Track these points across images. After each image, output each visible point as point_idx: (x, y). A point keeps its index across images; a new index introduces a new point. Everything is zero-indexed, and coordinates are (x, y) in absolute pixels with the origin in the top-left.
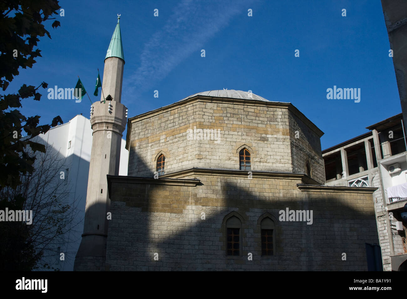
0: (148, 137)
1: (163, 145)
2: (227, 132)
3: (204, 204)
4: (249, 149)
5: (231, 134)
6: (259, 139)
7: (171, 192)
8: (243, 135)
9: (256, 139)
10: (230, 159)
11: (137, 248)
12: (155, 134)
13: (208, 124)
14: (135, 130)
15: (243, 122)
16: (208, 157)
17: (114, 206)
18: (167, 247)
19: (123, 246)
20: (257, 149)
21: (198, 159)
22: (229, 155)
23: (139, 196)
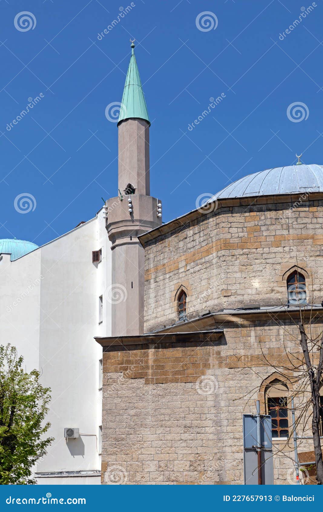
0: (164, 265)
1: (183, 276)
2: (267, 250)
3: (232, 366)
4: (303, 272)
5: (273, 251)
6: (318, 253)
7: (185, 352)
8: (291, 250)
9: (312, 254)
10: (272, 291)
11: (141, 435)
12: (172, 258)
13: (237, 240)
14: (149, 253)
15: (291, 230)
16: (239, 292)
17: (108, 379)
18: (182, 432)
19: (123, 434)
20: (314, 270)
21: (225, 296)
22: (272, 285)
23: (141, 363)
